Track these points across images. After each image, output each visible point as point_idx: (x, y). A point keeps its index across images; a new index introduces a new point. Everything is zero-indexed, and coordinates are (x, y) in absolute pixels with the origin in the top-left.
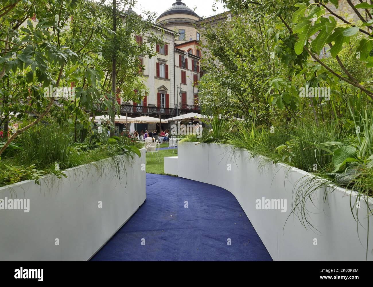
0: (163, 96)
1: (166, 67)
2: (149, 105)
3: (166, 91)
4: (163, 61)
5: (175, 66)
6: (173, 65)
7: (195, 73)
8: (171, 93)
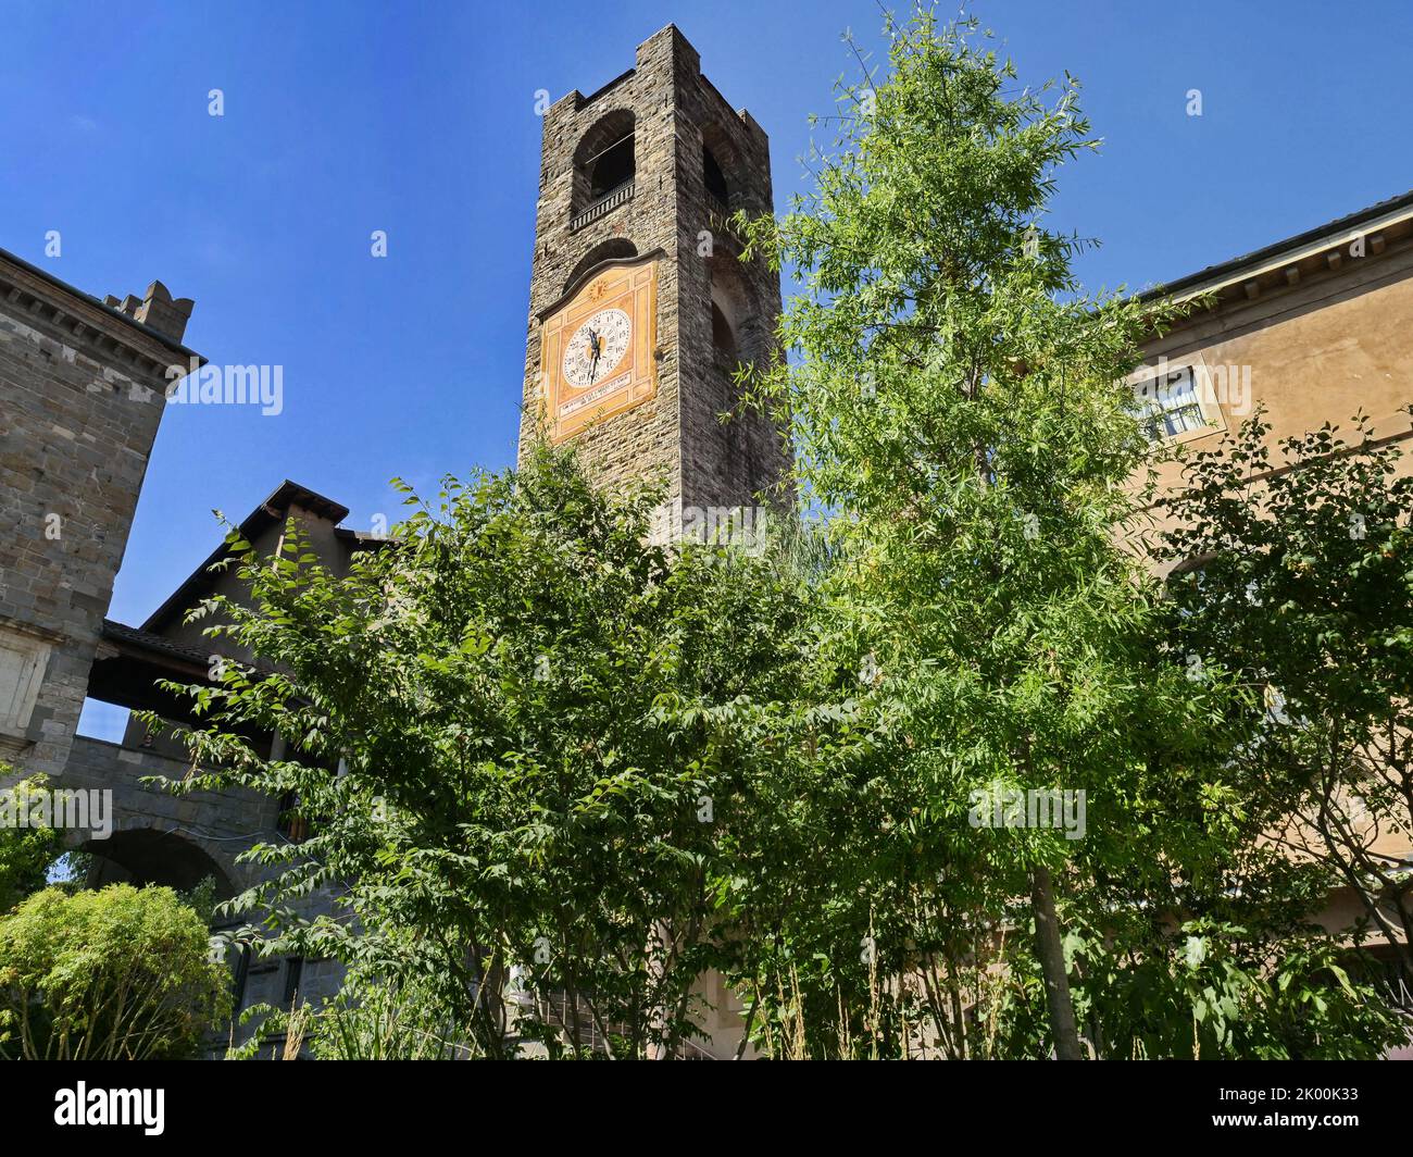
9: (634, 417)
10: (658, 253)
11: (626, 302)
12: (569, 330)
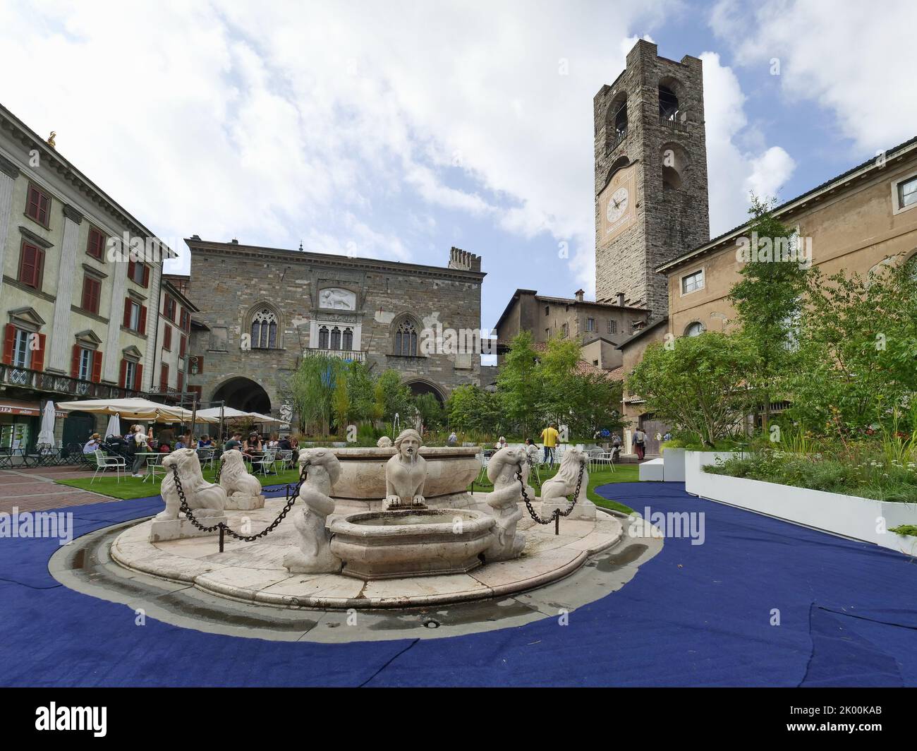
0: (129, 368)
1: (143, 311)
2: (103, 381)
3: (138, 359)
4: (139, 298)
5: (159, 313)
6: (156, 310)
7: (183, 333)
8: (146, 362)
9: (630, 232)
10: (637, 161)
11: (626, 185)
12: (608, 199)
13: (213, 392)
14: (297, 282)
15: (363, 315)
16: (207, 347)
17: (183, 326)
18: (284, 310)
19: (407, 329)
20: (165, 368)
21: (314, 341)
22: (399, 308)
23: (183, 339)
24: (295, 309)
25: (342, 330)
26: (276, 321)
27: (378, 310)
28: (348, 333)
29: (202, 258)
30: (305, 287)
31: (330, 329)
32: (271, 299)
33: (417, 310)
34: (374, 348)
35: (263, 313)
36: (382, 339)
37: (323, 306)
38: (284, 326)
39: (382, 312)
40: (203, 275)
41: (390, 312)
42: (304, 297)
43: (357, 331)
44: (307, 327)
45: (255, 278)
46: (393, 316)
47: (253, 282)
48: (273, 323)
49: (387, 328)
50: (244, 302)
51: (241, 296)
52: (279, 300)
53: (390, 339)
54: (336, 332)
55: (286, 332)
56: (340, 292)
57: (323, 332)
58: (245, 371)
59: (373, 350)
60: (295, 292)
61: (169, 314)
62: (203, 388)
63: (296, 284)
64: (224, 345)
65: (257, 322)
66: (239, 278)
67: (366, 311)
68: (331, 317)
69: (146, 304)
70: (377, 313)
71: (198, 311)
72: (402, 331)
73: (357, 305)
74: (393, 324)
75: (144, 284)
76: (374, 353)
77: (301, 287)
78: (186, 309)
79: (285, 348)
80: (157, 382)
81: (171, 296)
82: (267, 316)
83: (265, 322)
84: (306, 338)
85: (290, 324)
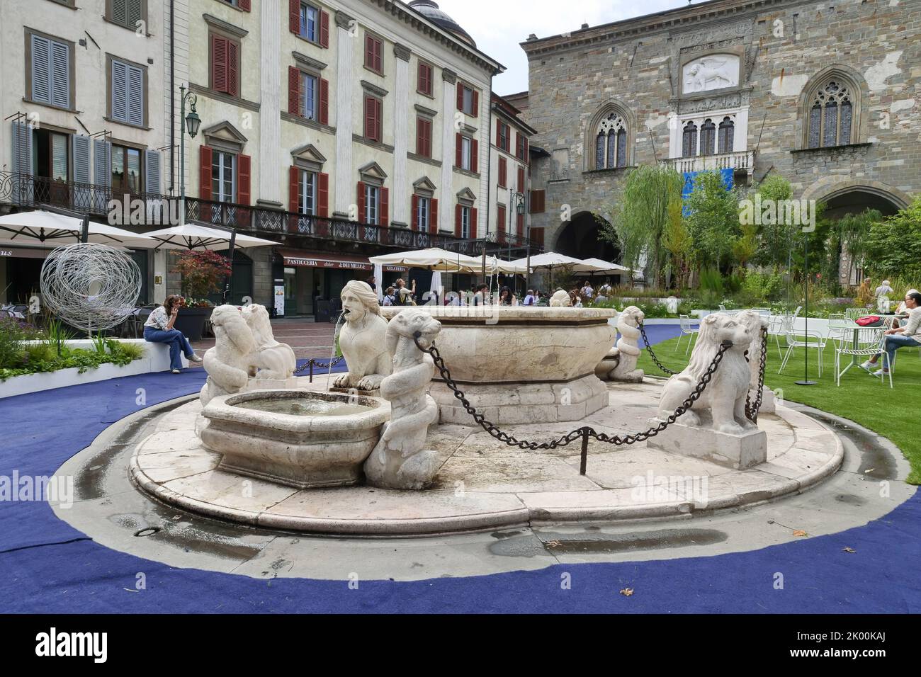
0: (465, 213)
1: (474, 144)
2: (440, 231)
3: (472, 202)
4: (470, 131)
5: (490, 144)
6: (487, 141)
7: (520, 164)
8: (480, 205)
13: (555, 234)
14: (653, 61)
15: (751, 90)
16: (548, 178)
17: (520, 155)
18: (636, 109)
19: (832, 98)
20: (501, 210)
21: (675, 147)
22: (818, 61)
23: (521, 172)
24: (650, 103)
25: (717, 121)
26: (625, 127)
27: (776, 76)
28: (727, 125)
29: (538, 62)
30: (662, 67)
31: (699, 124)
32: (618, 97)
33: (854, 58)
34: (770, 143)
35: (609, 119)
36: (784, 124)
37: (688, 90)
38: (635, 132)
39: (784, 78)
40: (541, 85)
41: (798, 73)
42: (661, 82)
43: (741, 119)
44: (664, 129)
45: (597, 71)
46: (804, 79)
47: (596, 79)
48: (621, 131)
49: (794, 104)
50: (585, 109)
51: (582, 101)
52: (628, 95)
53: (799, 123)
54: (708, 127)
55: (638, 140)
56: (715, 61)
57: (689, 130)
58: (590, 203)
59: (767, 147)
60: (649, 78)
61: (503, 143)
62: (546, 230)
63: (650, 66)
64: (566, 172)
65: (602, 133)
66: (579, 78)
67: (755, 83)
68: (700, 105)
69: (476, 136)
70: (776, 81)
71: (536, 132)
72: (823, 103)
73: (741, 76)
74: (804, 94)
75: (474, 113)
76: (769, 151)
77: (657, 69)
78: (523, 133)
79: (636, 165)
80: (493, 228)
81: (503, 120)
82: (614, 122)
83: (611, 131)
84: (665, 145)
85: (641, 128)
